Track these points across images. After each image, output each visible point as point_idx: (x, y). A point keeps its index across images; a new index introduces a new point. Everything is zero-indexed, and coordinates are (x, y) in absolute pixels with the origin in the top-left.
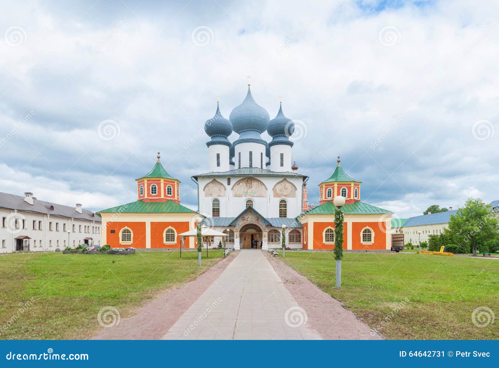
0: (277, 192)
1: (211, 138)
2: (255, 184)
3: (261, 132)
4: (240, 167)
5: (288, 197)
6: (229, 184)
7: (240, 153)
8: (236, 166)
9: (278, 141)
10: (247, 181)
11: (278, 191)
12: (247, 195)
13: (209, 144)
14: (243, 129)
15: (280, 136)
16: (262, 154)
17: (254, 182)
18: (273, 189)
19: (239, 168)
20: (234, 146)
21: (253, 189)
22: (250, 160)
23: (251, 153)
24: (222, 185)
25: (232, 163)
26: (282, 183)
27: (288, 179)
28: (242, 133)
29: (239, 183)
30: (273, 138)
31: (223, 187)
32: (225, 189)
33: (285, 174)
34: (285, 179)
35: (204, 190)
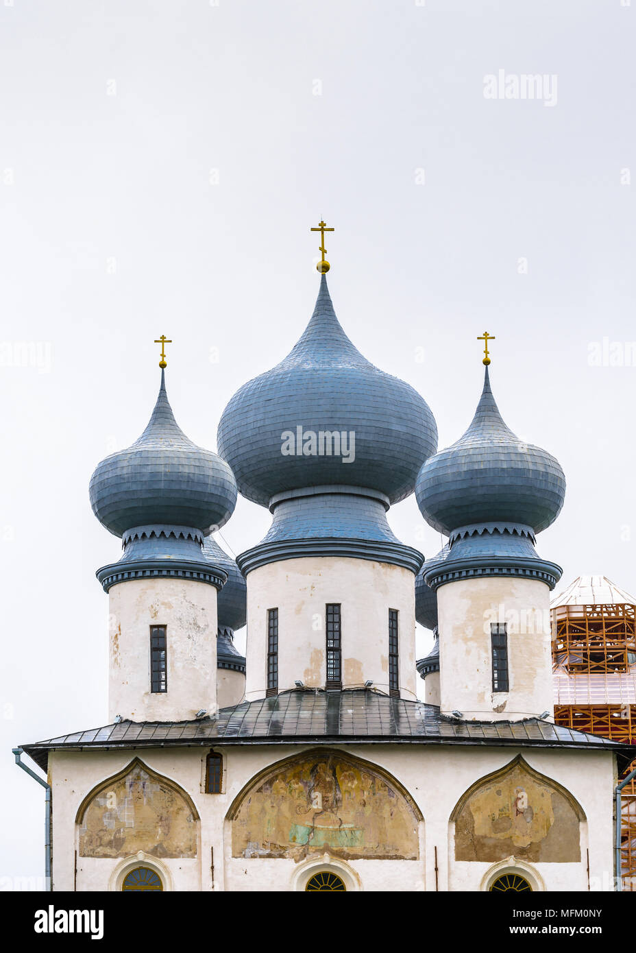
0: (477, 833)
1: (125, 544)
2: (352, 787)
3: (387, 500)
4: (276, 689)
5: (537, 861)
6: (213, 785)
7: (273, 614)
8: (254, 685)
9: (476, 559)
10: (312, 771)
11: (481, 826)
12: (310, 850)
13: (111, 577)
14: (292, 489)
15: (486, 531)
16: (393, 615)
17: (351, 778)
18: (454, 817)
19: (272, 690)
20: (245, 573)
21: (348, 816)
22: (328, 649)
23: (333, 611)
24: (178, 789)
25: (231, 663)
26: (502, 784)
27: (536, 763)
28: (289, 504)
29: (270, 782)
30: (452, 543)
31: (180, 802)
32: (196, 817)
33: (518, 734)
34: (518, 760)
35: (79, 820)
